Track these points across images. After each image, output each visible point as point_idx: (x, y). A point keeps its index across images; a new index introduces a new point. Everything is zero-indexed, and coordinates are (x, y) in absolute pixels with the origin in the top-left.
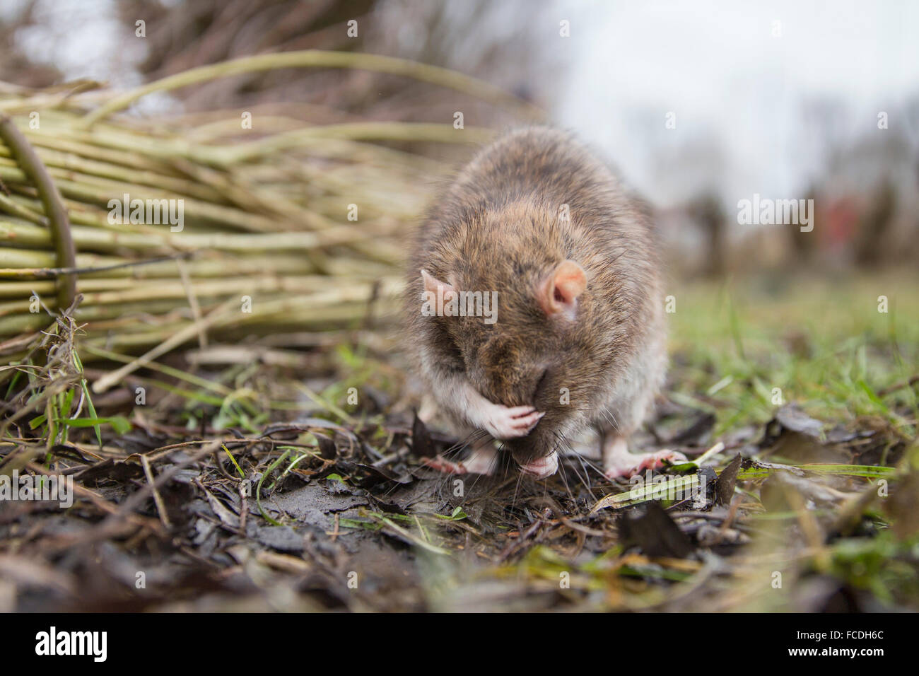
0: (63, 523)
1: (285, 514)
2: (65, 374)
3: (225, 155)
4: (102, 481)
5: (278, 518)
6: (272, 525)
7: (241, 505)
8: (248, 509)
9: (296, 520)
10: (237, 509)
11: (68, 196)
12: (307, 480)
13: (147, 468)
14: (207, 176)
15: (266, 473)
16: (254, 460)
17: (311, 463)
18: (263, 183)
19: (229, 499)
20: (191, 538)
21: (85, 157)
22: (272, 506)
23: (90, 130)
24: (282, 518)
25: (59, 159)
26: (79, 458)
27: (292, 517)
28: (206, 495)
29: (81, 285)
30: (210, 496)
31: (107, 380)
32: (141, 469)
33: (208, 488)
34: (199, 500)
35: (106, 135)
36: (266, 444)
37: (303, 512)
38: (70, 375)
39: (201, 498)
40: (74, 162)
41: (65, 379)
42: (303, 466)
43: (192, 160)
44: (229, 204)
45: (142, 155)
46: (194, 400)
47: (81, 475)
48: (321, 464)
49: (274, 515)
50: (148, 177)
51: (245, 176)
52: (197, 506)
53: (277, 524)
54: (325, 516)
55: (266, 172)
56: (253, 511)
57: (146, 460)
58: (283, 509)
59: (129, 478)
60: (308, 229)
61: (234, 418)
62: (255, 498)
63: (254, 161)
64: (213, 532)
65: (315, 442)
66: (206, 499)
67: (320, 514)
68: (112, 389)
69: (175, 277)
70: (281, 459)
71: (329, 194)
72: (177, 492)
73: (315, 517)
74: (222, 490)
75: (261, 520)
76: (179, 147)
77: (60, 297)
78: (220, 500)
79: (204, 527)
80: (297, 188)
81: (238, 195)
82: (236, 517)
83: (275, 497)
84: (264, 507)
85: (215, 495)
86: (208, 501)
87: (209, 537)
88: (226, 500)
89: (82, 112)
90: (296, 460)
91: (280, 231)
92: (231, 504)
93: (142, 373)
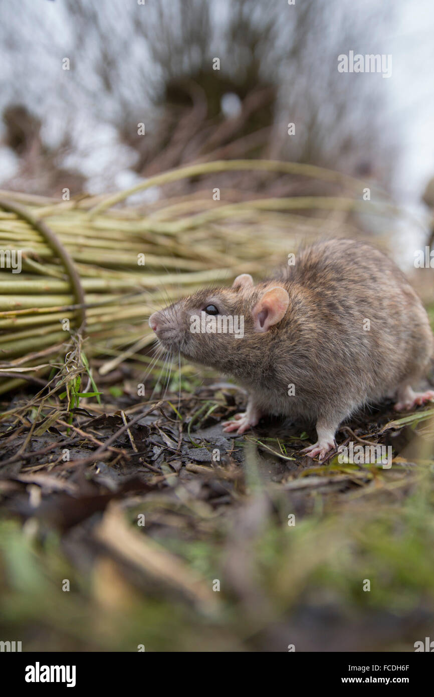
0: (78, 452)
1: (204, 441)
2: (76, 368)
3: (174, 227)
4: (100, 427)
5: (200, 443)
6: (197, 448)
7: (179, 437)
8: (183, 439)
9: (210, 444)
10: (177, 439)
11: (79, 261)
12: (219, 419)
13: (124, 419)
14: (163, 241)
15: (195, 417)
16: (189, 409)
17: (221, 410)
18: (198, 241)
19: (172, 433)
20: (150, 457)
21: (89, 237)
22: (197, 436)
23: (91, 220)
24: (202, 443)
25: (72, 240)
26: (87, 414)
27: (208, 442)
28: (159, 432)
29: (89, 312)
30: (161, 432)
31: (107, 367)
32: (121, 419)
33: (161, 428)
34: (155, 435)
35: (101, 223)
36: (197, 400)
37: (215, 439)
38: (79, 369)
39: (156, 434)
40: (82, 241)
41: (76, 371)
42: (215, 412)
43: (154, 233)
44: (177, 256)
45: (122, 232)
46: (160, 374)
47: (89, 424)
48: (226, 410)
49: (198, 441)
50: (127, 245)
51: (186, 238)
52: (153, 439)
53: (200, 447)
54: (227, 441)
55: (200, 234)
56: (186, 440)
57: (124, 414)
58: (203, 437)
59: (116, 424)
60: (226, 267)
61: (180, 385)
62: (187, 432)
63: (192, 229)
64: (162, 453)
65: (223, 397)
66: (159, 434)
67: (224, 439)
68: (111, 372)
69: (144, 303)
70: (204, 407)
71: (239, 244)
72: (140, 431)
73: (221, 441)
74: (169, 428)
75: (190, 445)
76: (145, 225)
77: (77, 321)
78: (166, 434)
79: (157, 451)
80: (219, 242)
81: (183, 250)
82: (176, 444)
83: (200, 431)
84: (191, 437)
85: (164, 432)
86: (160, 435)
87: (159, 456)
88: (170, 434)
89: (86, 210)
90: (212, 409)
91: (209, 269)
92: (173, 436)
93: (128, 361)
